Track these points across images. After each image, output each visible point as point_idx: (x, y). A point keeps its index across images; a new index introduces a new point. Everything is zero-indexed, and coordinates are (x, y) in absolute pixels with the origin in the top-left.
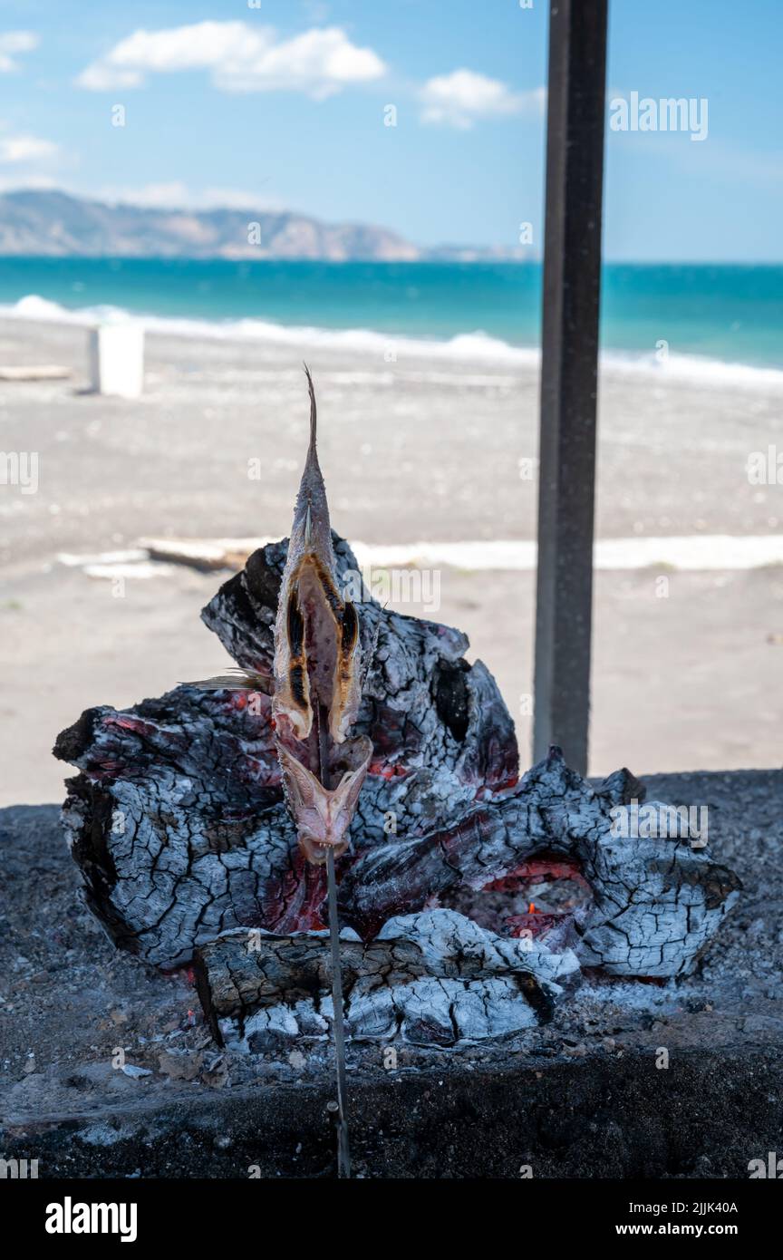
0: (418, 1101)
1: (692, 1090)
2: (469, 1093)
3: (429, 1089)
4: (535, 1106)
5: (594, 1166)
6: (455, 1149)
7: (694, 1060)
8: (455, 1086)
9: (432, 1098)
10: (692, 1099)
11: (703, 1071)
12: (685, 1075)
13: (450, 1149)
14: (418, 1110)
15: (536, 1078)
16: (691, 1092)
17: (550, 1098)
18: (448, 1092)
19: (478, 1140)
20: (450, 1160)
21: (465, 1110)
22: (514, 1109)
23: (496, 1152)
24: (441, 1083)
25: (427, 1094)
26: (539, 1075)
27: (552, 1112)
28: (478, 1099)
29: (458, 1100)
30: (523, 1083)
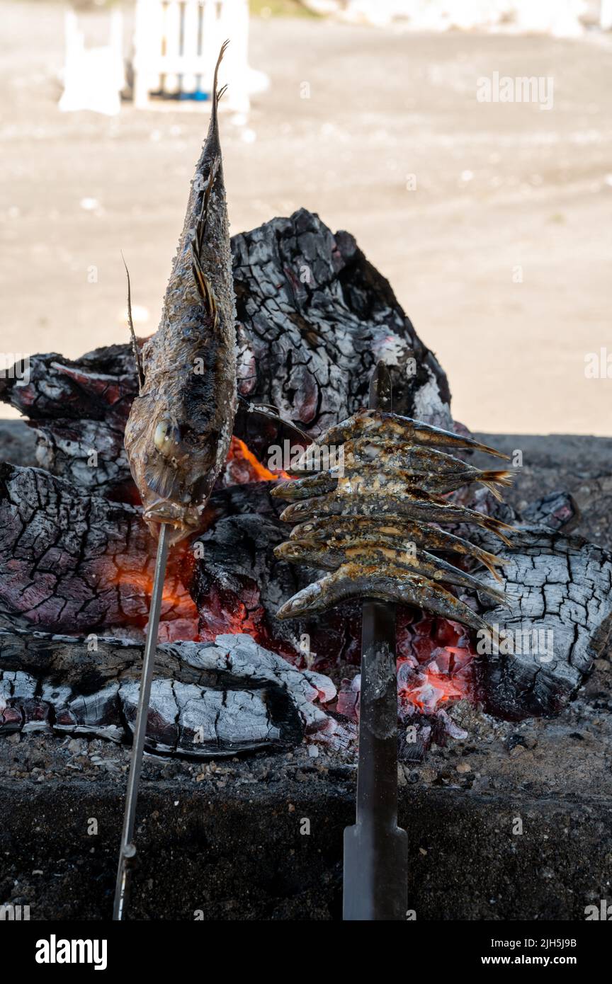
0: (144, 820)
2: (205, 819)
3: (160, 809)
4: (278, 841)
6: (154, 883)
7: (484, 810)
8: (191, 808)
9: (160, 819)
11: (489, 826)
13: (147, 884)
14: (143, 829)
15: (287, 811)
18: (181, 815)
19: (186, 876)
20: (143, 895)
21: (197, 836)
22: (252, 843)
23: (200, 893)
24: (176, 803)
25: (155, 814)
26: (291, 806)
27: (292, 852)
28: (213, 826)
29: (190, 825)
30: (269, 814)
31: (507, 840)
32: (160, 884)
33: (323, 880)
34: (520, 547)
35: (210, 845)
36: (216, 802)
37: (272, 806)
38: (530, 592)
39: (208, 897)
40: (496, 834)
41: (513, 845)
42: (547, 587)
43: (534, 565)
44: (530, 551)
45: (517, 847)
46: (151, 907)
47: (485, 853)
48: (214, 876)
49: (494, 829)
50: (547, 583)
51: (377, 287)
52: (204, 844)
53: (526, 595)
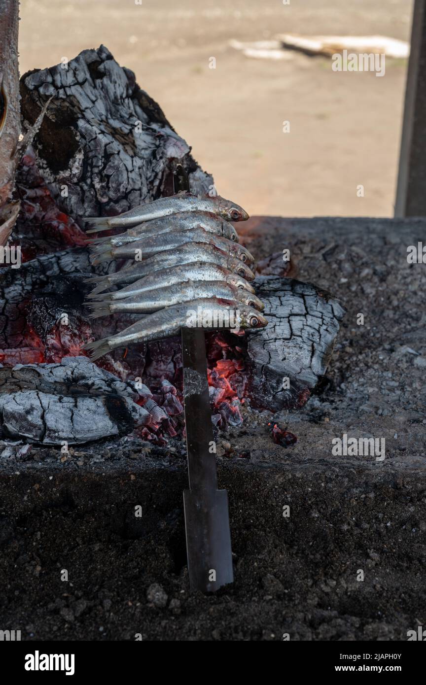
0: (29, 491)
1: (255, 499)
2: (72, 488)
3: (39, 483)
4: (125, 501)
5: (145, 561)
6: (41, 535)
7: (266, 473)
8: (62, 481)
9: (40, 490)
10: (252, 507)
11: (270, 483)
12: (254, 487)
14: (27, 497)
15: (130, 480)
16: (255, 502)
17: (137, 497)
18: (55, 486)
19: (63, 529)
21: (67, 501)
22: (107, 503)
23: (74, 540)
24: (51, 478)
25: (36, 486)
26: (133, 477)
28: (78, 493)
29: (62, 493)
30: (118, 483)
31: (284, 493)
32: (45, 535)
33: (160, 526)
34: (270, 291)
35: (77, 506)
36: (79, 476)
37: (119, 477)
38: (280, 322)
39: (80, 542)
40: (276, 489)
41: (288, 496)
42: (292, 318)
43: (281, 303)
44: (278, 294)
45: (291, 497)
46: (41, 551)
47: (270, 502)
48: (84, 527)
49: (274, 485)
50: (292, 315)
51: (151, 108)
52: (73, 506)
53: (278, 324)
